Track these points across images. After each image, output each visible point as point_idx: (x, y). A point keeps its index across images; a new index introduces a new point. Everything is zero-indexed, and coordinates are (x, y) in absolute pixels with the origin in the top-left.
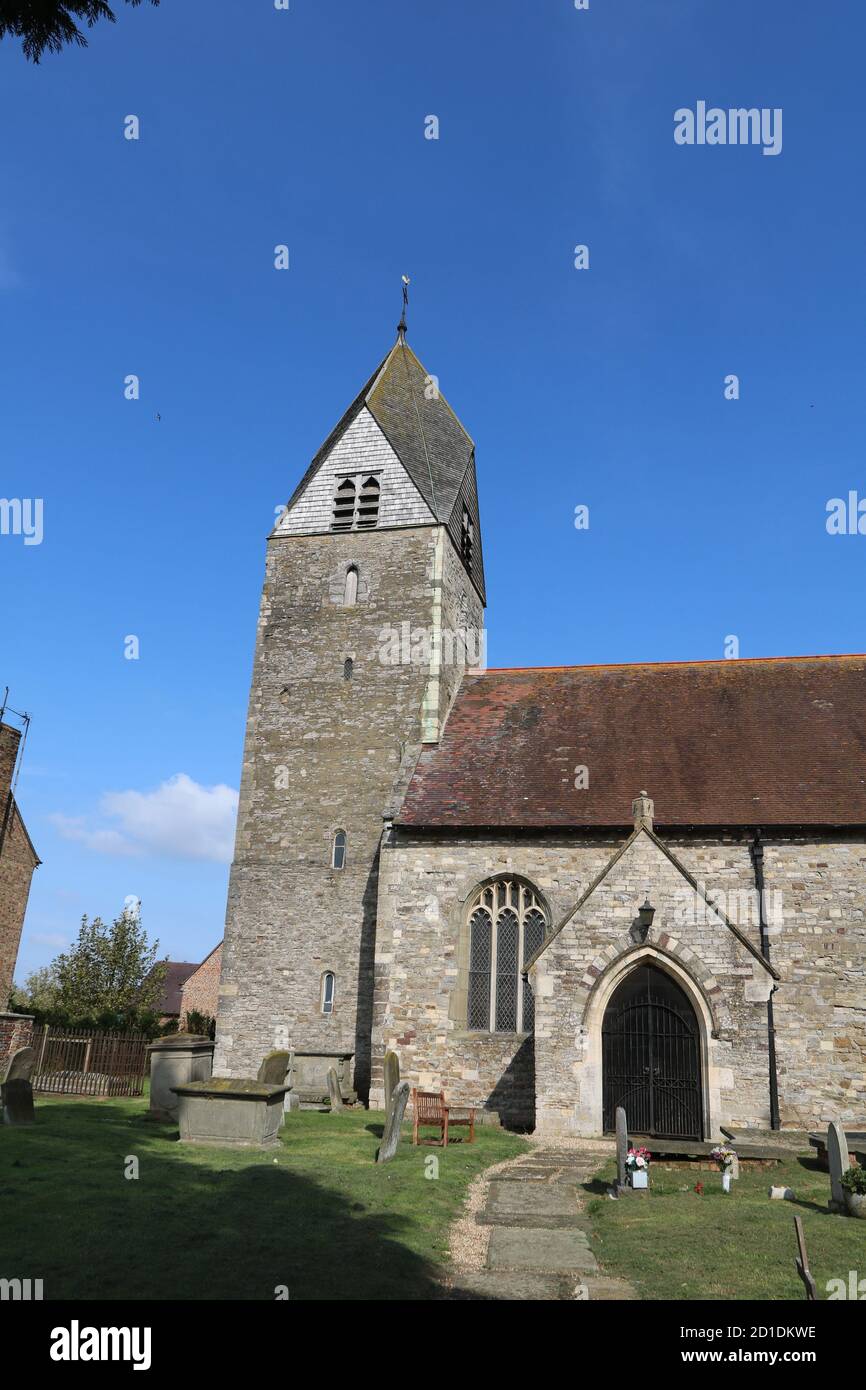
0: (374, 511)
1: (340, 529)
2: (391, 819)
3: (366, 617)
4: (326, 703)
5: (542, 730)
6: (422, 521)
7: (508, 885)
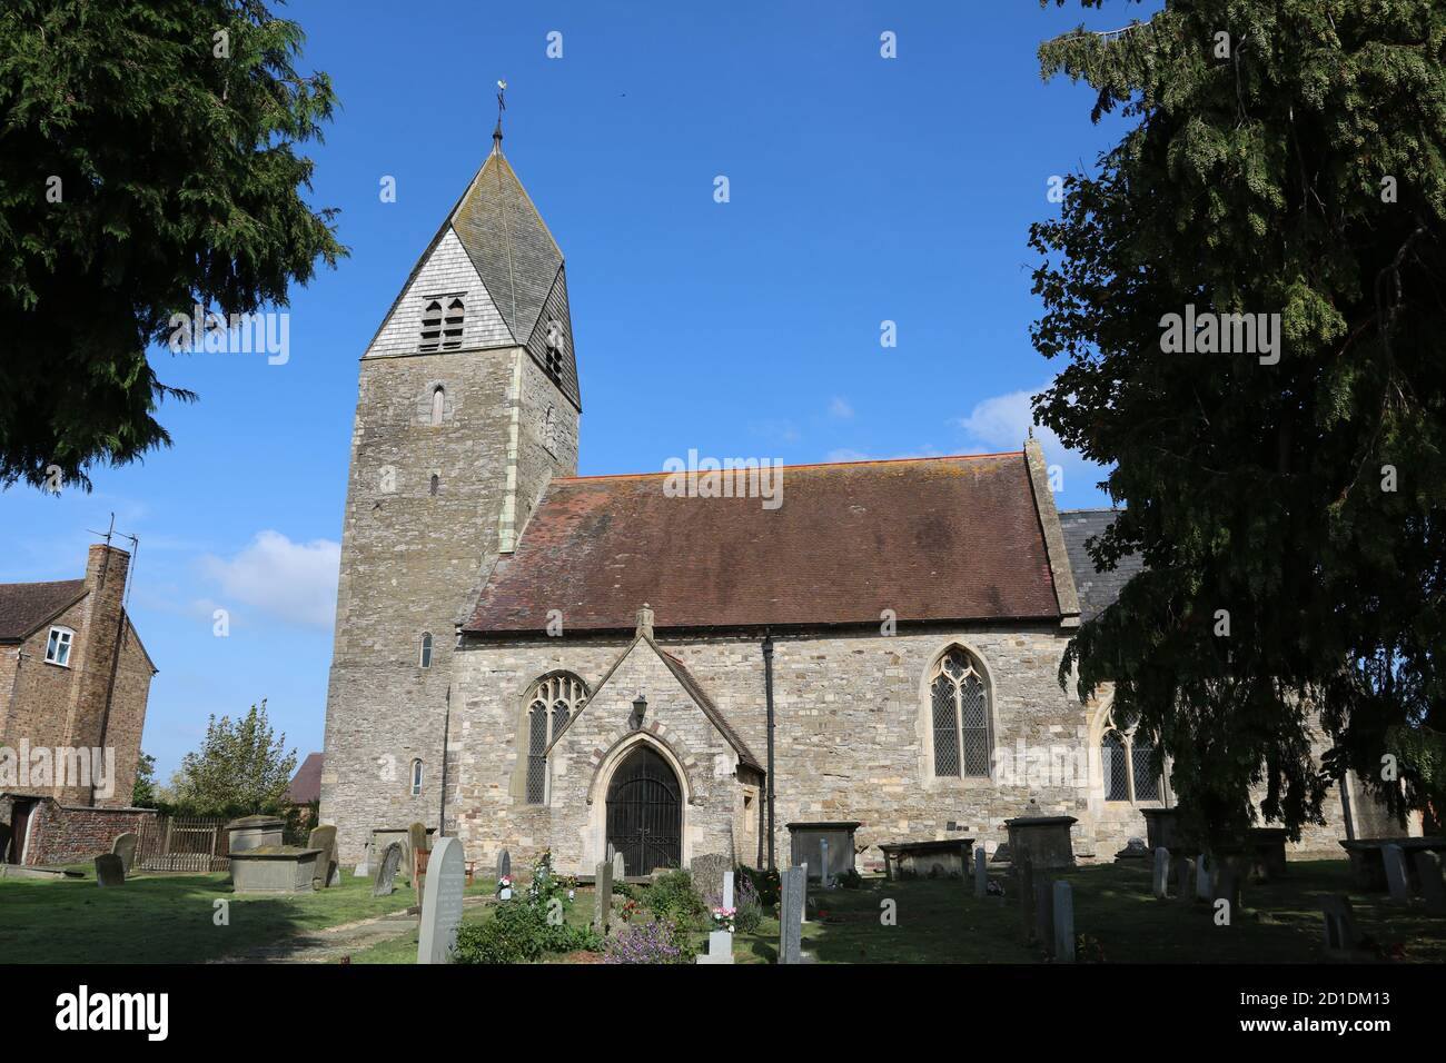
0: (459, 332)
1: (427, 350)
2: (461, 625)
3: (450, 435)
4: (414, 517)
5: (608, 538)
6: (502, 343)
7: (561, 680)
